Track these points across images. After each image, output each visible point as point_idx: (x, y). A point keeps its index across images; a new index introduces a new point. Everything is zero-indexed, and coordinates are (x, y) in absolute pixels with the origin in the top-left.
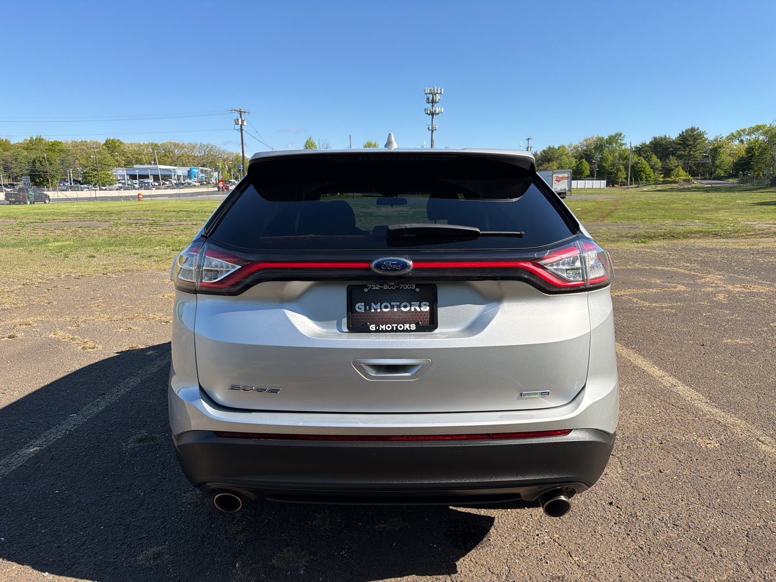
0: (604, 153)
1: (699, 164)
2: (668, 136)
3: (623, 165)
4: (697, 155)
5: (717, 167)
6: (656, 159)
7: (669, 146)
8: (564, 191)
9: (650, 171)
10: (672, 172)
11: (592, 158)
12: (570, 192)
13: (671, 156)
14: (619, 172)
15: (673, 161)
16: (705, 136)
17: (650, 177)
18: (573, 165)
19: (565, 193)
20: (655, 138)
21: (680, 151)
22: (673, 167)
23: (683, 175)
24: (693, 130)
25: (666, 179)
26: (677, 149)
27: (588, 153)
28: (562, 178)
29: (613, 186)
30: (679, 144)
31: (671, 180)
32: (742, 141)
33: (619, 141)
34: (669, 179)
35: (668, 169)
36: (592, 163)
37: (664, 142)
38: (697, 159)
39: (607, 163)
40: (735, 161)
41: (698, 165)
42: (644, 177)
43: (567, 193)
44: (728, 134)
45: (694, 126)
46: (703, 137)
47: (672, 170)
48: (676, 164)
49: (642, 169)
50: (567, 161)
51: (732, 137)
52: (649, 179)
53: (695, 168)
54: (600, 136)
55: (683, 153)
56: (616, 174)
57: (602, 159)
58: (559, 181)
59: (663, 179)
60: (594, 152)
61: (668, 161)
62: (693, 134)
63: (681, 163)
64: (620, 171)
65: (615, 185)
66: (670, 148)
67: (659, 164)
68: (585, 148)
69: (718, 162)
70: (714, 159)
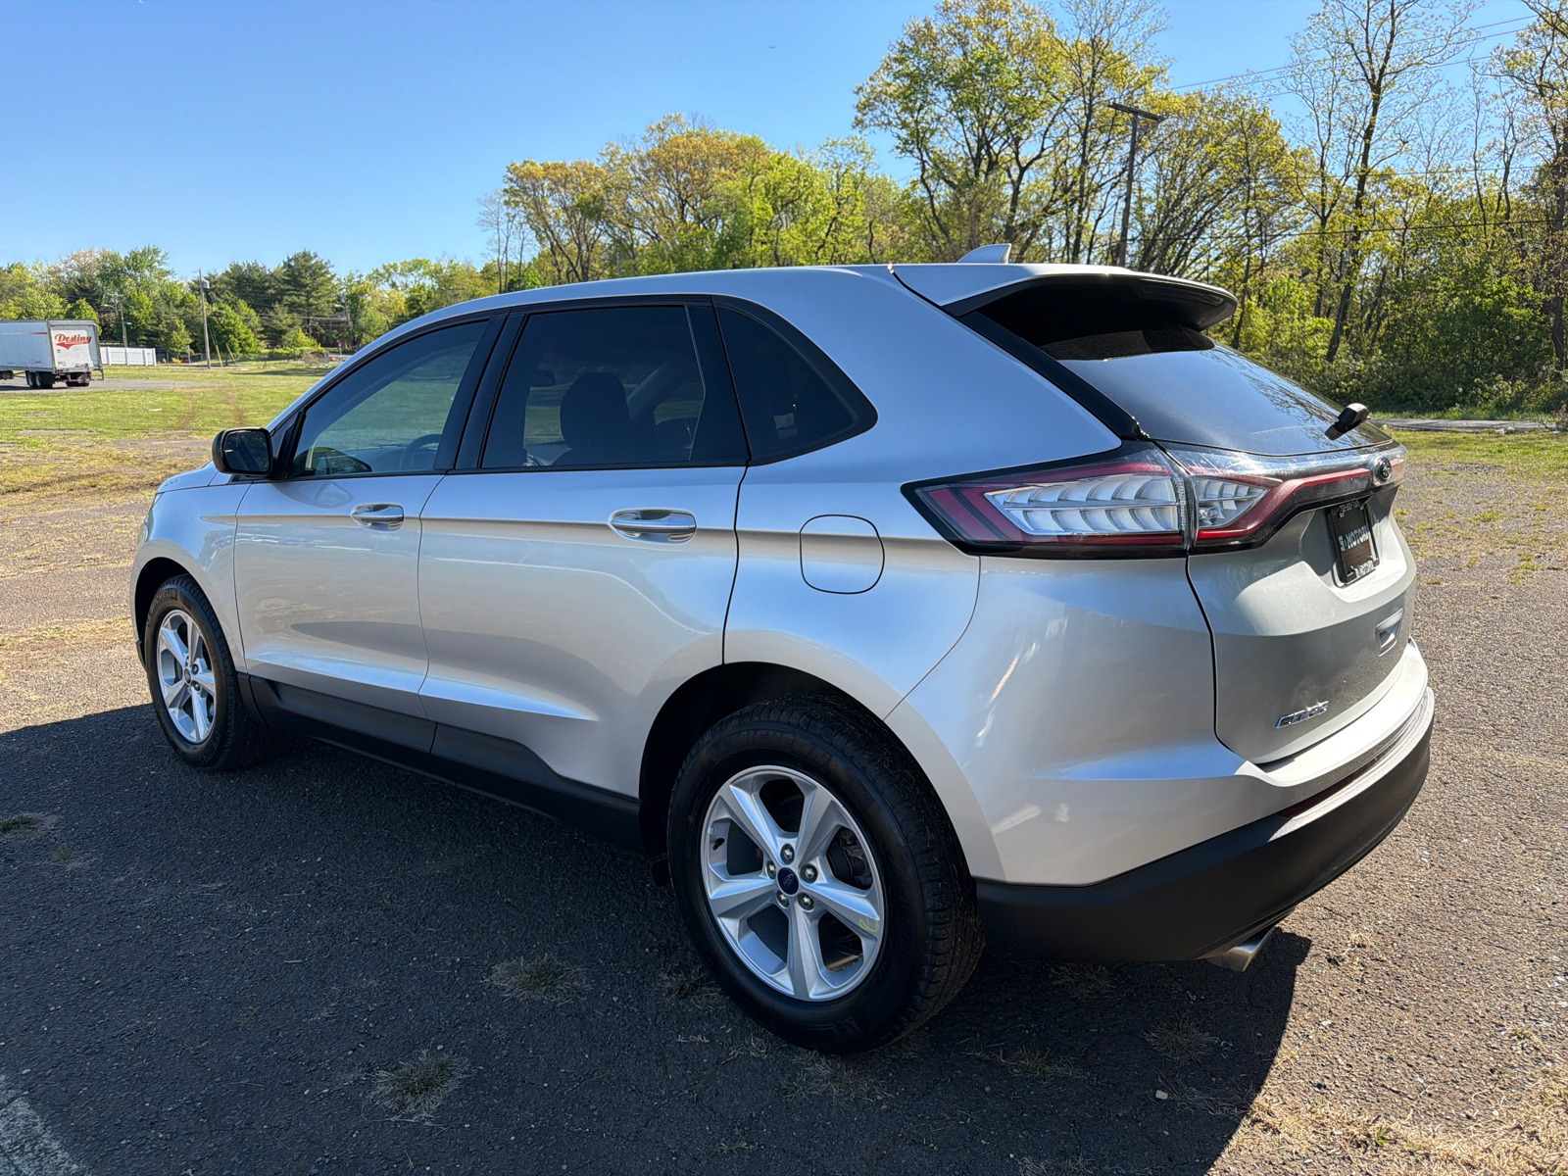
0: (125, 287)
1: (327, 323)
2: (260, 265)
3: (181, 317)
4: (323, 305)
5: (363, 330)
6: (248, 309)
7: (267, 284)
8: (85, 371)
9: (246, 333)
10: (283, 337)
11: (99, 296)
12: (99, 372)
13: (277, 306)
14: (174, 332)
15: (282, 317)
16: (330, 270)
17: (249, 345)
18: (57, 311)
19: (89, 373)
20: (236, 268)
21: (291, 295)
22: (284, 328)
23: (307, 344)
24: (306, 256)
25: (276, 350)
26: (282, 292)
27: (87, 285)
28: (73, 339)
29: (170, 361)
30: (286, 282)
31: (285, 352)
32: (394, 285)
33: (156, 264)
34: (280, 351)
35: (276, 331)
36: (102, 309)
37: (255, 276)
38: (325, 314)
39: (140, 312)
40: (390, 321)
41: (326, 325)
42: (237, 345)
43: (93, 373)
44: (371, 272)
45: (307, 250)
46: (327, 272)
47: (283, 332)
48: (290, 321)
49: (231, 328)
50: (41, 302)
51: (377, 277)
52: (247, 348)
53: (323, 331)
54: (111, 250)
55: (296, 299)
56: (169, 336)
57: (129, 302)
58: (67, 346)
59: (268, 351)
60: (99, 283)
61: (272, 314)
62: (308, 264)
63: (298, 319)
64: (176, 329)
65: (174, 360)
66: (269, 288)
67: (256, 320)
68: (77, 274)
69: (362, 322)
70: (355, 316)
